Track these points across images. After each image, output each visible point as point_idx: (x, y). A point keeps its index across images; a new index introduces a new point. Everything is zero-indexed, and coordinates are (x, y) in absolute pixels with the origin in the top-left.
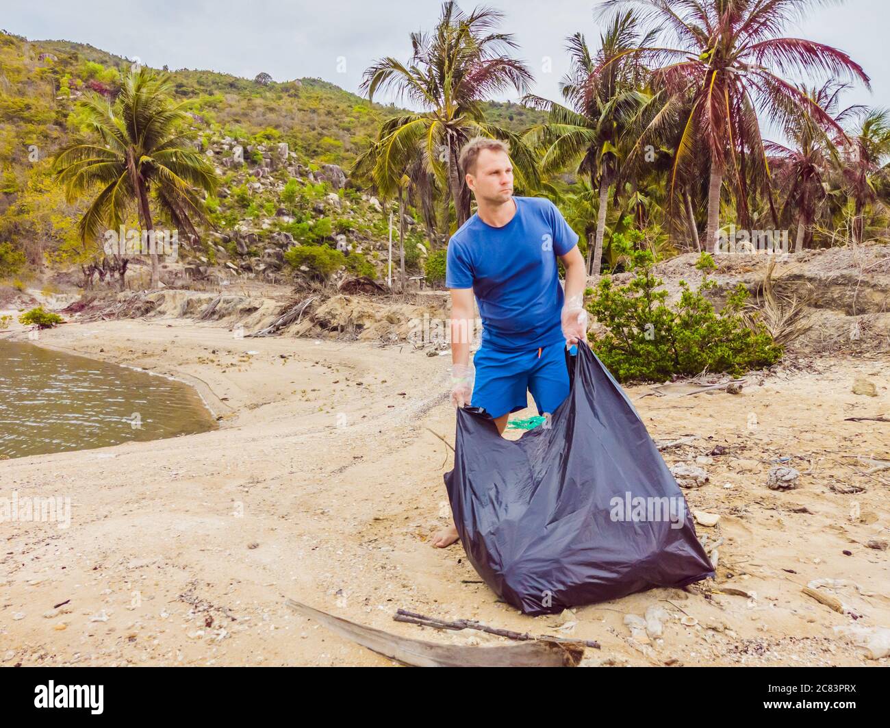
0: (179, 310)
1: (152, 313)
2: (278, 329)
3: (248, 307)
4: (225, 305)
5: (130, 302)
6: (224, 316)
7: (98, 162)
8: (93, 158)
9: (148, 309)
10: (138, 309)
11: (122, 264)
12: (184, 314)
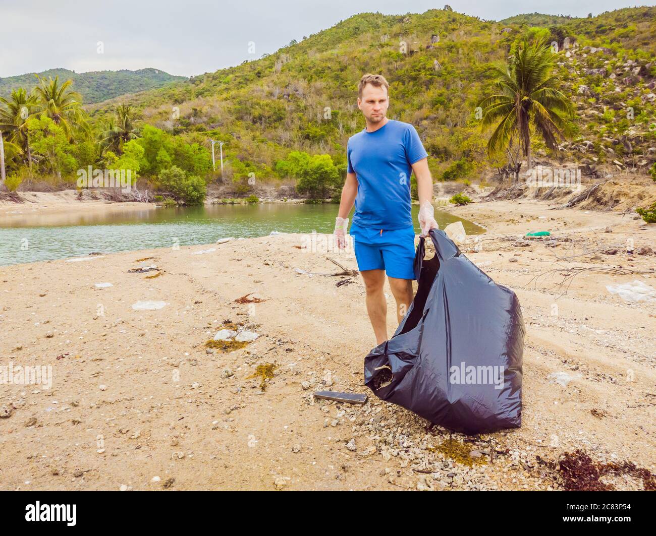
0: (534, 194)
1: (521, 196)
2: (574, 204)
3: (568, 191)
4: (558, 190)
5: (512, 190)
6: (555, 197)
7: (499, 104)
8: (498, 101)
9: (520, 194)
10: (514, 194)
11: (517, 166)
12: (537, 196)
